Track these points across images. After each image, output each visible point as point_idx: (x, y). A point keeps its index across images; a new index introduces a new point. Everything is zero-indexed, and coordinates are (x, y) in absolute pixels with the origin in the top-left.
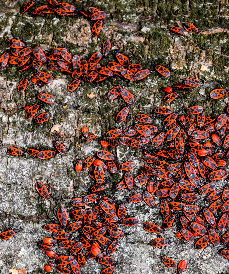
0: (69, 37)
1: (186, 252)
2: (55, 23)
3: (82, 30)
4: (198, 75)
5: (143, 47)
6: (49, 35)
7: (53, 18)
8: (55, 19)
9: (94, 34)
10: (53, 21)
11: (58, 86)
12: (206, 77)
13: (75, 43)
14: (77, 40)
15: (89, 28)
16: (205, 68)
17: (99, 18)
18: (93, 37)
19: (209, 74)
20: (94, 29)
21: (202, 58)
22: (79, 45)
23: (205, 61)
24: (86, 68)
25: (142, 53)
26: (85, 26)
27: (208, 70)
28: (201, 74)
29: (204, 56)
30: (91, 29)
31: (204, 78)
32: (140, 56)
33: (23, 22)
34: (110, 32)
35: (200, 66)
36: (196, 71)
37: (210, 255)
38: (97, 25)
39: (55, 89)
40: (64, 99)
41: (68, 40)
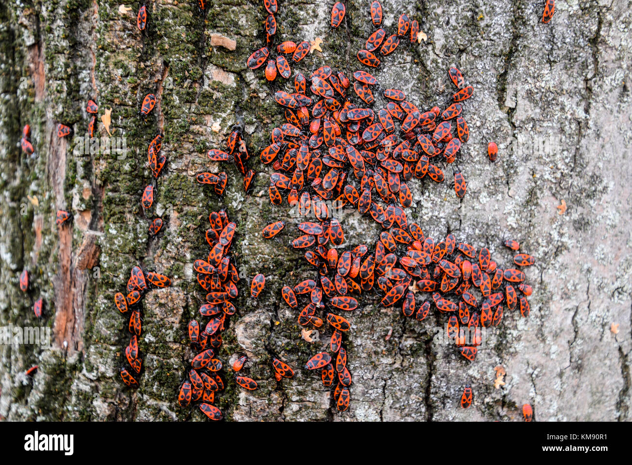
0: (173, 319)
1: (472, 148)
2: (153, 339)
3: (163, 301)
4: (225, 135)
5: (186, 215)
6: (171, 349)
7: (146, 343)
8: (147, 340)
9: (168, 284)
10: (151, 342)
11: (246, 334)
12: (230, 123)
13: (181, 311)
14: (177, 308)
15: (159, 291)
16: (216, 127)
17: (143, 277)
18: (171, 286)
19: (224, 120)
20: (160, 284)
21: (201, 130)
22: (184, 305)
23: (205, 125)
24: (219, 294)
25: (195, 215)
26: (156, 297)
27: (219, 121)
28: (225, 131)
29: (198, 127)
30: (161, 288)
31: (231, 127)
32: (199, 217)
33: (152, 386)
34: (164, 261)
35: (214, 133)
36: (220, 139)
37: (475, 117)
38: (155, 279)
39: (251, 338)
40: (265, 326)
41: (177, 321)
